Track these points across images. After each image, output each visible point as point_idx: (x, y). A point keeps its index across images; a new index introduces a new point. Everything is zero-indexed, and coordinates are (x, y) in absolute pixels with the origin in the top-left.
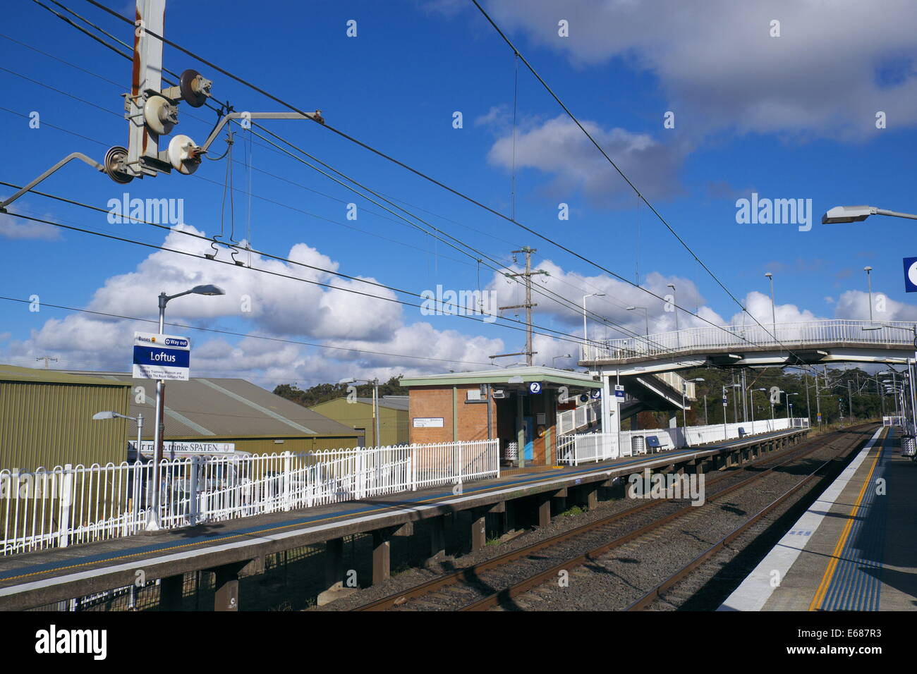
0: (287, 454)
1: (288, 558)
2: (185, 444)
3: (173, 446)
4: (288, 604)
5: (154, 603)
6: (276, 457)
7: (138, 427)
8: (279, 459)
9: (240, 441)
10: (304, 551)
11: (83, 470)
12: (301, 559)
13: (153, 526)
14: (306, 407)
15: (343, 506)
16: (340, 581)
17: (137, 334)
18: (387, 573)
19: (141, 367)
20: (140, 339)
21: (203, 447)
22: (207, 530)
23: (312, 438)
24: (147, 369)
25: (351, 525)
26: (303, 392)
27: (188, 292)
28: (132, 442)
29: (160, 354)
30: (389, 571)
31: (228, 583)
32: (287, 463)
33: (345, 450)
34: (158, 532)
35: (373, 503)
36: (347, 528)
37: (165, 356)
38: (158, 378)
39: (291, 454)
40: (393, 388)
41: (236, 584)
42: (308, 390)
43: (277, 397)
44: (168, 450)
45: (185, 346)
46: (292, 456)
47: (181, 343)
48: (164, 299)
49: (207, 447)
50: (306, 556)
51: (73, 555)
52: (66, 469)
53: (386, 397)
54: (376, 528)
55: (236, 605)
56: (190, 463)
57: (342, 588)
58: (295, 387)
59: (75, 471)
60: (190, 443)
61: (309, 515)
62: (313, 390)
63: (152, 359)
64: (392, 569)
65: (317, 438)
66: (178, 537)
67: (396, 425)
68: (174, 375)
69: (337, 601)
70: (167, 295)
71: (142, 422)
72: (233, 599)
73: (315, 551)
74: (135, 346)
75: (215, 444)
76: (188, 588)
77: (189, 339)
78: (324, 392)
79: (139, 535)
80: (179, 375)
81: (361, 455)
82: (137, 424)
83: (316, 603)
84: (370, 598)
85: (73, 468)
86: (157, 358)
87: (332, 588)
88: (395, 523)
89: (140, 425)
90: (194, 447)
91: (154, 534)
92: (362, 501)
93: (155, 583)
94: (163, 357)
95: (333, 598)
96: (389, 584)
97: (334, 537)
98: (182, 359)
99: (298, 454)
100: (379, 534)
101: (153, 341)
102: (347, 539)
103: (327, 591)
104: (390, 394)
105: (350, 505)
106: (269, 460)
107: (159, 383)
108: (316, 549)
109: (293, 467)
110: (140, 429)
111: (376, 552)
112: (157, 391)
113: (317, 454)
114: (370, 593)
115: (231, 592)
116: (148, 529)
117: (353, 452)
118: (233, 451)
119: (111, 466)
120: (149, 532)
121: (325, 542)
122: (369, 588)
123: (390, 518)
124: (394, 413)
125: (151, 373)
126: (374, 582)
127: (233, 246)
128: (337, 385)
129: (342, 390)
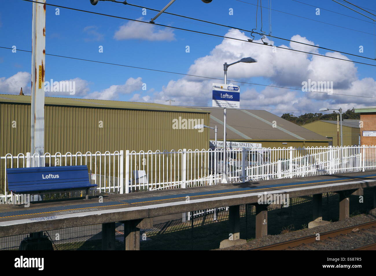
0: (291, 148)
1: (292, 203)
2: (237, 143)
3: (231, 144)
4: (293, 226)
5: (225, 219)
6: (285, 149)
7: (215, 132)
8: (287, 151)
9: (265, 142)
10: (301, 200)
11: (191, 152)
12: (299, 204)
13: (224, 181)
14: (299, 125)
15: (322, 177)
16: (321, 217)
17: (214, 84)
18: (347, 215)
19: (216, 101)
20: (215, 87)
21: (246, 145)
22: (251, 185)
23: (303, 142)
24: (219, 102)
25: (327, 187)
26: (296, 118)
27: (238, 62)
28: (211, 141)
29: (225, 95)
30: (349, 214)
31: (262, 212)
32: (291, 153)
33: (323, 147)
34: (227, 184)
35: (339, 176)
36: (325, 188)
37: (228, 95)
38: (225, 107)
39: (293, 148)
40: (348, 115)
41: (266, 213)
42: (300, 117)
43: (283, 119)
44: (228, 146)
45: (237, 90)
46: (294, 149)
47: (236, 89)
48: (226, 66)
49: (248, 145)
50: (302, 203)
51: (189, 192)
52: (184, 151)
53: (345, 120)
54: (341, 190)
55: (266, 223)
56: (241, 150)
57: (321, 220)
58: (292, 115)
59: (188, 152)
60: (239, 143)
61: (304, 181)
62: (302, 116)
63: (221, 97)
64: (350, 213)
65: (306, 142)
66: (236, 187)
67: (351, 136)
68: (232, 105)
69: (320, 227)
70: (228, 64)
71: (217, 130)
72: (265, 220)
73: (306, 201)
74: (213, 91)
75: (252, 143)
76: (242, 213)
77: (239, 86)
78: (308, 117)
79: (218, 185)
80: (235, 105)
81: (331, 150)
82: (215, 131)
83: (307, 227)
84: (338, 227)
85: (187, 151)
86: (224, 97)
87: (316, 220)
88: (353, 188)
89: (216, 131)
90: (241, 144)
91: (225, 185)
92: (332, 175)
93: (226, 209)
94: (227, 96)
95: (317, 225)
96: (349, 221)
97: (317, 193)
98: (236, 97)
99: (297, 149)
100: (343, 194)
101: (222, 88)
102: (324, 195)
103: (313, 221)
104: (347, 119)
105: (326, 177)
106: (282, 151)
107: (225, 109)
108: (307, 199)
109: (294, 156)
110: (216, 133)
111: (341, 203)
112: (224, 114)
113: (307, 149)
114: (338, 224)
115: (263, 217)
116: (222, 182)
117: (328, 148)
118: (261, 147)
119: (204, 150)
120: (223, 184)
121: (312, 196)
122: (337, 222)
123: (349, 185)
124: (351, 129)
125: (221, 105)
126: (340, 219)
127: (262, 34)
128: (316, 114)
129: (319, 116)
